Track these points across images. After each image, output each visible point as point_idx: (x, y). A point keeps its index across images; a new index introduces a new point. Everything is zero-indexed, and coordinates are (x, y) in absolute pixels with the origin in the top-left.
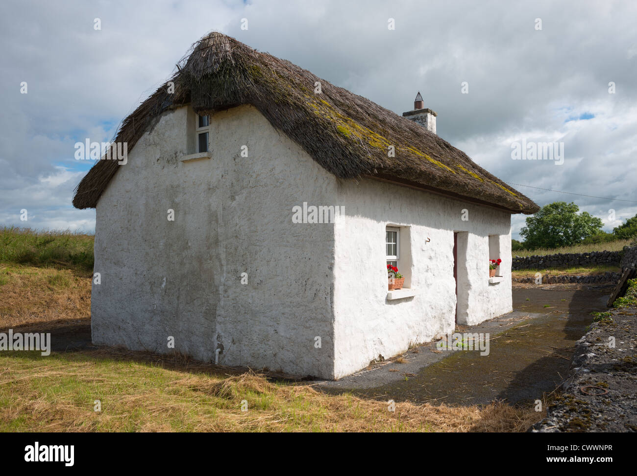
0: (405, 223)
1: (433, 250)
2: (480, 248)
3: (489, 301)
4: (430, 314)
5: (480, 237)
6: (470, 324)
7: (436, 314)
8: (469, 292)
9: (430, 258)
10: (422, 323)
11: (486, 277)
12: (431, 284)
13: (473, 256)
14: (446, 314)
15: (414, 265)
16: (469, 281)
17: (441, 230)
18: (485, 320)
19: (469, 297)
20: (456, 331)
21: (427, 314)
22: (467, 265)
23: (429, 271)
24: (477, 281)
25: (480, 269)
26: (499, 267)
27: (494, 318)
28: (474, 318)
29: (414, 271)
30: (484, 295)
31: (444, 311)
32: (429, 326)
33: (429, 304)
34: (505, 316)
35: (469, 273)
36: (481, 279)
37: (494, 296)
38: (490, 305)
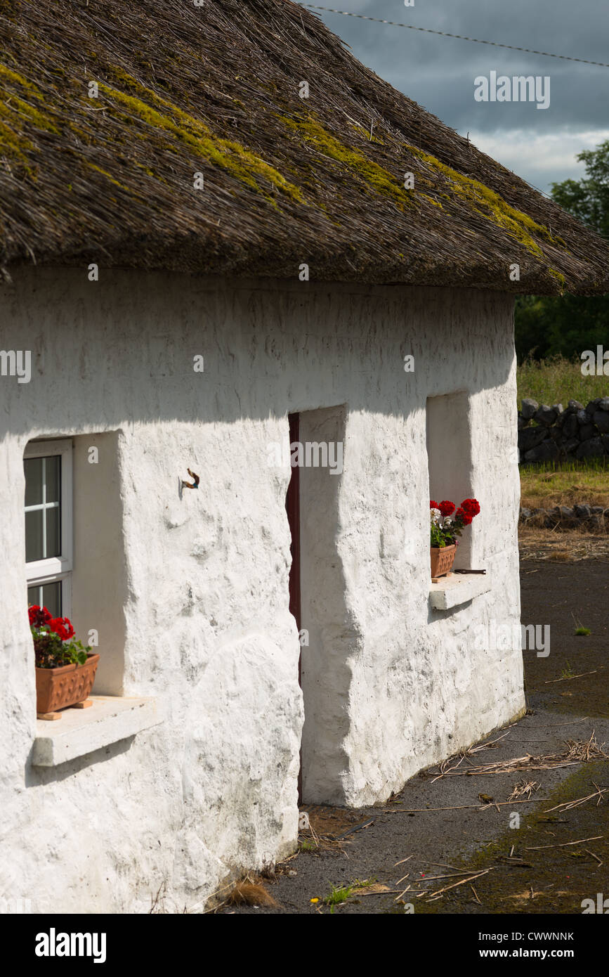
0: (98, 423)
1: (209, 519)
2: (395, 465)
3: (430, 689)
4: (199, 795)
5: (391, 419)
6: (356, 803)
7: (226, 787)
8: (352, 662)
9: (201, 557)
10: (169, 839)
11: (423, 585)
12: (203, 666)
13: (365, 508)
14: (264, 785)
15: (134, 598)
16: (349, 615)
17: (239, 424)
18: (416, 770)
19: (354, 683)
20: (305, 845)
21: (187, 798)
22: (343, 550)
23: (195, 610)
24: (384, 609)
25: (395, 557)
26: (470, 528)
27: (454, 759)
28: (374, 772)
29: (136, 621)
30: (413, 663)
31: (254, 774)
32: (196, 846)
33: (197, 752)
34: (496, 743)
35: (351, 583)
36: (399, 597)
37: (452, 661)
38: (435, 704)
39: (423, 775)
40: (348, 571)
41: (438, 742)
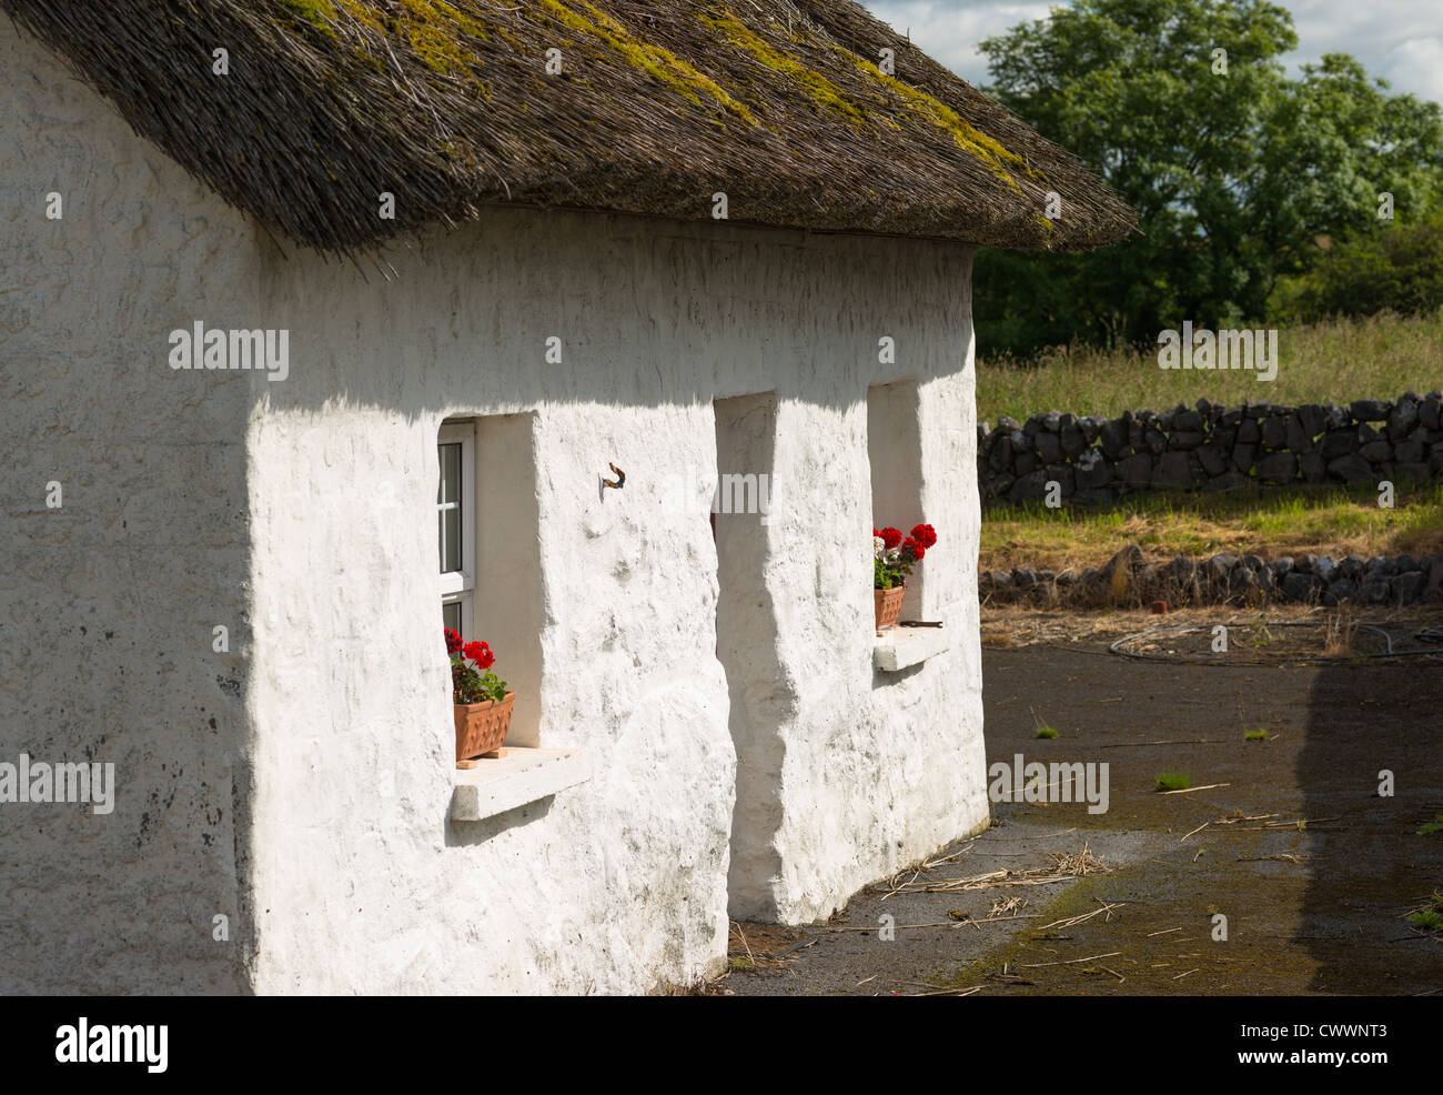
0: (513, 402)
1: (632, 529)
2: (833, 474)
3: (876, 777)
4: (623, 881)
5: (828, 412)
6: (791, 918)
7: (654, 874)
8: (785, 732)
9: (622, 572)
10: (589, 933)
11: (865, 638)
12: (627, 715)
13: (799, 529)
14: (696, 875)
15: (552, 622)
16: (782, 670)
17: (661, 408)
18: (860, 885)
19: (787, 759)
20: (738, 962)
21: (610, 884)
22: (773, 583)
23: (617, 644)
24: (821, 665)
25: (834, 596)
26: (921, 566)
27: (906, 874)
28: (812, 881)
29: (554, 650)
30: (856, 740)
31: (685, 860)
32: (618, 948)
33: (620, 825)
34: (957, 856)
35: (783, 628)
36: (839, 650)
37: (901, 744)
38: (882, 799)
39: (869, 891)
40: (779, 611)
41: (885, 850)
